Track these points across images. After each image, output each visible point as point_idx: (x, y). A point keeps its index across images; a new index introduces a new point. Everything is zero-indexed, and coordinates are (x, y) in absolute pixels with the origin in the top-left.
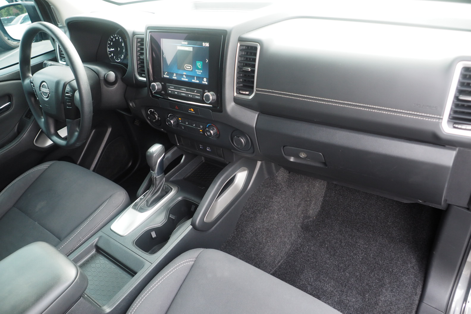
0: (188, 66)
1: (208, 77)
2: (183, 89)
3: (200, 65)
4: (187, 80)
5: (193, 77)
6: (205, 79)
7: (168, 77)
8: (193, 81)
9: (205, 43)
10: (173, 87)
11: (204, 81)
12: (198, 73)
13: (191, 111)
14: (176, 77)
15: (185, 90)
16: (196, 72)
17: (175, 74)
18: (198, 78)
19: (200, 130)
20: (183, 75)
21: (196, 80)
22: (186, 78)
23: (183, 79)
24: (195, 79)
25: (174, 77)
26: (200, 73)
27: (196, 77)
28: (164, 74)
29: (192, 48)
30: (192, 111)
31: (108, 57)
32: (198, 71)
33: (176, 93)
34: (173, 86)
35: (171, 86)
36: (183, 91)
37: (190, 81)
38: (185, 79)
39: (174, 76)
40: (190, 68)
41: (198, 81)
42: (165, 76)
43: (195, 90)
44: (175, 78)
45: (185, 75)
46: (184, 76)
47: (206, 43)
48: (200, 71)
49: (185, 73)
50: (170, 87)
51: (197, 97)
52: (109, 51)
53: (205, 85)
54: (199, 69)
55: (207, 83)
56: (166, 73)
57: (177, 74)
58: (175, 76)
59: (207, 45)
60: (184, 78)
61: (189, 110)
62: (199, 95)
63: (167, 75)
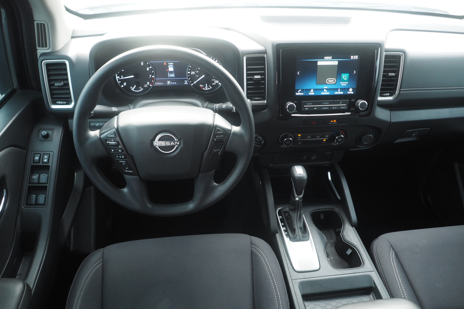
0: (330, 80)
1: (355, 87)
2: (325, 103)
3: (346, 77)
4: (328, 93)
5: (336, 90)
6: (351, 90)
7: (302, 94)
8: (336, 93)
9: (353, 56)
10: (311, 104)
11: (350, 92)
12: (342, 85)
13: (333, 122)
14: (313, 92)
15: (327, 103)
16: (341, 84)
17: (312, 90)
18: (342, 89)
19: (324, 140)
20: (323, 89)
21: (340, 92)
22: (327, 92)
23: (323, 93)
24: (339, 91)
26: (346, 85)
27: (340, 89)
29: (337, 61)
32: (343, 83)
33: (316, 108)
35: (309, 103)
36: (326, 105)
37: (332, 94)
39: (311, 92)
40: (333, 81)
41: (342, 93)
42: (297, 94)
43: (341, 101)
44: (313, 94)
45: (326, 89)
46: (325, 90)
47: (355, 56)
48: (345, 83)
49: (326, 88)
50: (307, 104)
51: (342, 108)
53: (351, 94)
54: (344, 81)
55: (352, 93)
56: (300, 90)
57: (314, 90)
58: (312, 92)
59: (356, 57)
60: (325, 92)
61: (331, 121)
62: (345, 105)
63: (300, 92)
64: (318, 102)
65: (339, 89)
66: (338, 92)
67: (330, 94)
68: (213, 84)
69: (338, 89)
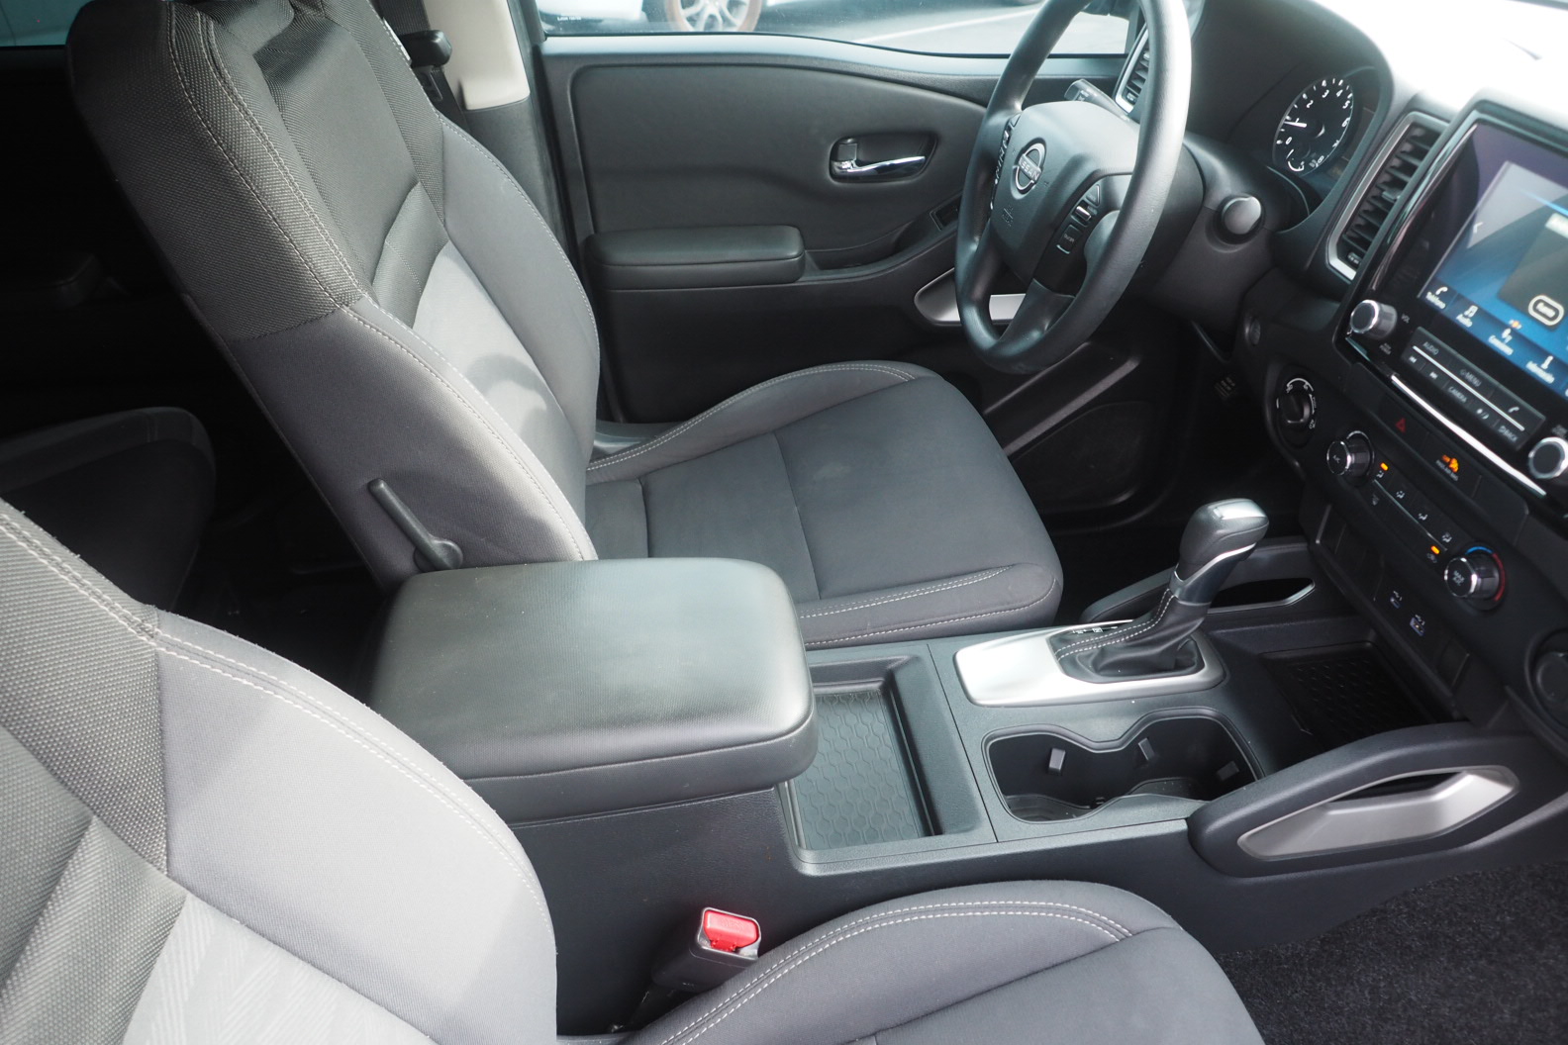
2: (1470, 377)
4: (1508, 351)
5: (1540, 354)
7: (1442, 305)
8: (1532, 367)
10: (1435, 351)
13: (1447, 465)
14: (1472, 319)
15: (1476, 382)
17: (1473, 310)
18: (1560, 367)
19: (1434, 549)
20: (1505, 326)
21: (1547, 371)
22: (1509, 344)
23: (1493, 341)
24: (1545, 365)
25: (1466, 317)
27: (1555, 360)
28: (1433, 289)
30: (1451, 469)
31: (1272, 141)
33: (1434, 375)
34: (1436, 345)
35: (1432, 342)
36: (1466, 385)
37: (1517, 362)
38: (1502, 344)
39: (1467, 313)
40: (1551, 313)
41: (1549, 379)
42: (1430, 297)
43: (1518, 405)
44: (1467, 323)
45: (1514, 332)
46: (1508, 331)
49: (1515, 324)
50: (1426, 345)
51: (1504, 431)
52: (1285, 126)
56: (1445, 289)
57: (1481, 312)
58: (1472, 315)
60: (1502, 340)
61: (1445, 458)
62: (1522, 428)
63: (1442, 297)
64: (1455, 358)
65: (1550, 358)
66: (1539, 366)
67: (1511, 359)
69: (1546, 354)
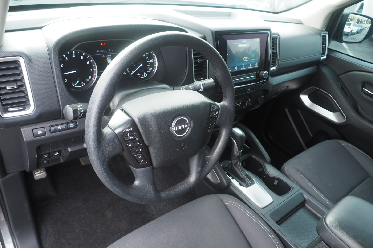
1: (258, 62)
2: (244, 76)
3: (254, 55)
6: (256, 64)
7: (231, 71)
10: (237, 78)
12: (252, 61)
14: (237, 69)
15: (246, 76)
16: (251, 61)
17: (236, 67)
18: (252, 65)
26: (253, 61)
29: (249, 44)
32: (252, 60)
33: (239, 81)
35: (235, 77)
36: (245, 78)
37: (247, 69)
39: (235, 69)
40: (247, 59)
41: (252, 67)
43: (252, 74)
44: (237, 70)
45: (244, 65)
46: (243, 66)
48: (253, 60)
51: (253, 78)
54: (253, 58)
55: (257, 67)
56: (229, 68)
60: (243, 68)
61: (248, 90)
62: (255, 76)
64: (240, 76)
65: (250, 65)
66: (250, 67)
67: (246, 69)
68: (148, 72)
